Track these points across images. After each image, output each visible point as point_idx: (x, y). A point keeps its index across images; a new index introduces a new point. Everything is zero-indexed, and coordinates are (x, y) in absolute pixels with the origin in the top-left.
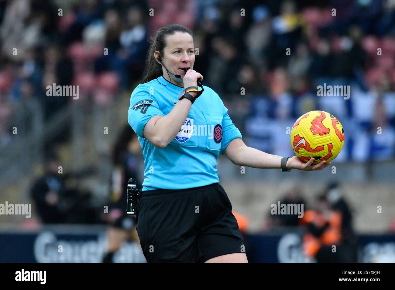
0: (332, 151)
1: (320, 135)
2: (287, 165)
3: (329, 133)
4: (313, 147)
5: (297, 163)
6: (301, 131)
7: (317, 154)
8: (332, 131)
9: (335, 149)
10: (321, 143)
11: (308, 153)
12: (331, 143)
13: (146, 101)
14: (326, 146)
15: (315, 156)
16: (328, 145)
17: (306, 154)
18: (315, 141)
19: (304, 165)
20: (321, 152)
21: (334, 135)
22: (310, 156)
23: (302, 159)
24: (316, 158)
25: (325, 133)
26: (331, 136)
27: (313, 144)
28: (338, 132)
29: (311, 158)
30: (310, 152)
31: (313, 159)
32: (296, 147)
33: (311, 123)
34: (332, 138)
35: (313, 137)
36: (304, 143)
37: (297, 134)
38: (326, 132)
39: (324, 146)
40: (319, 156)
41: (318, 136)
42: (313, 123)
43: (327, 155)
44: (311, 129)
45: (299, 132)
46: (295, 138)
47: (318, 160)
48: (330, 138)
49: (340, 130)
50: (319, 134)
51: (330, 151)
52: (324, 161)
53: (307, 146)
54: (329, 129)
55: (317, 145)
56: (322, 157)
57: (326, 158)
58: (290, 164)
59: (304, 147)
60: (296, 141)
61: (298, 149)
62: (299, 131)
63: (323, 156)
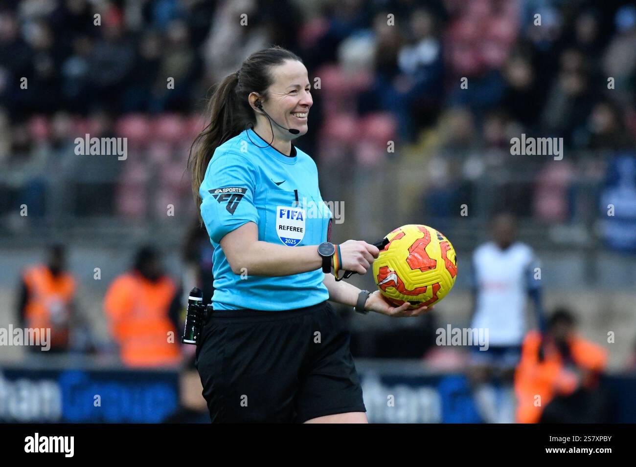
0: (438, 293)
1: (422, 270)
2: (366, 305)
3: (435, 268)
4: (410, 288)
5: (382, 306)
6: (392, 261)
7: (414, 298)
8: (441, 263)
9: (443, 290)
10: (422, 283)
11: (401, 295)
12: (438, 283)
13: (237, 189)
14: (430, 287)
15: (411, 300)
16: (432, 285)
17: (398, 297)
18: (414, 279)
19: (393, 310)
20: (421, 296)
21: (443, 271)
22: (404, 300)
23: (391, 302)
24: (413, 303)
25: (430, 268)
26: (438, 271)
27: (410, 284)
28: (449, 264)
29: (404, 302)
30: (405, 294)
31: (409, 304)
32: (381, 283)
33: (408, 249)
34: (441, 274)
35: (411, 273)
36: (396, 281)
37: (384, 265)
38: (432, 266)
39: (426, 287)
40: (417, 300)
41: (418, 272)
42: (412, 250)
43: (429, 299)
44: (408, 260)
45: (388, 262)
46: (381, 270)
47: (416, 306)
48: (437, 275)
49: (452, 261)
50: (419, 269)
51: (435, 293)
52: (425, 307)
53: (399, 285)
54: (436, 261)
55: (417, 285)
56: (422, 302)
57: (428, 303)
58: (370, 305)
59: (396, 286)
60: (382, 275)
61: (386, 287)
62: (389, 260)
63: (424, 301)
